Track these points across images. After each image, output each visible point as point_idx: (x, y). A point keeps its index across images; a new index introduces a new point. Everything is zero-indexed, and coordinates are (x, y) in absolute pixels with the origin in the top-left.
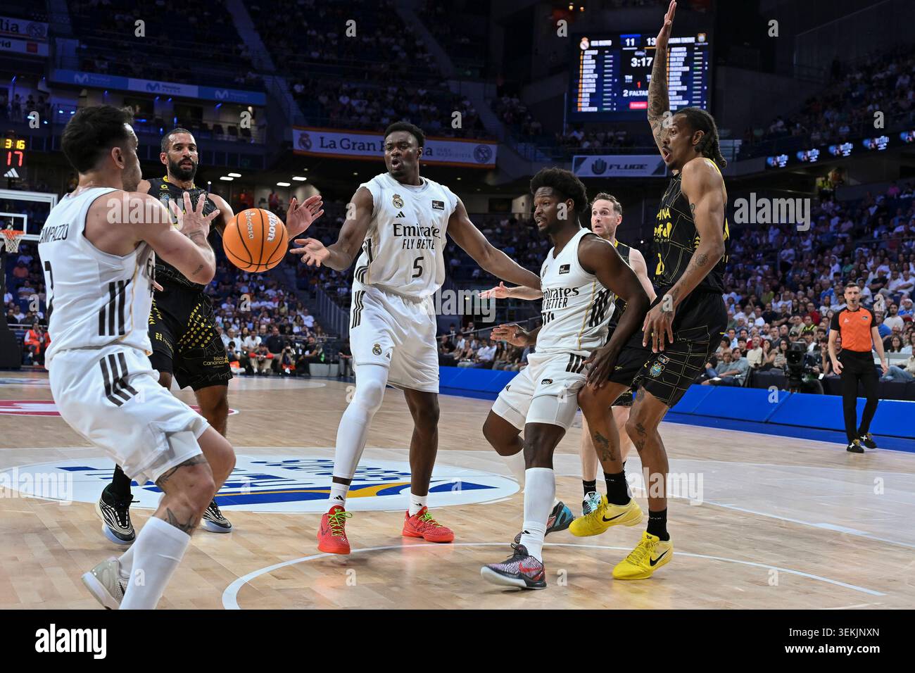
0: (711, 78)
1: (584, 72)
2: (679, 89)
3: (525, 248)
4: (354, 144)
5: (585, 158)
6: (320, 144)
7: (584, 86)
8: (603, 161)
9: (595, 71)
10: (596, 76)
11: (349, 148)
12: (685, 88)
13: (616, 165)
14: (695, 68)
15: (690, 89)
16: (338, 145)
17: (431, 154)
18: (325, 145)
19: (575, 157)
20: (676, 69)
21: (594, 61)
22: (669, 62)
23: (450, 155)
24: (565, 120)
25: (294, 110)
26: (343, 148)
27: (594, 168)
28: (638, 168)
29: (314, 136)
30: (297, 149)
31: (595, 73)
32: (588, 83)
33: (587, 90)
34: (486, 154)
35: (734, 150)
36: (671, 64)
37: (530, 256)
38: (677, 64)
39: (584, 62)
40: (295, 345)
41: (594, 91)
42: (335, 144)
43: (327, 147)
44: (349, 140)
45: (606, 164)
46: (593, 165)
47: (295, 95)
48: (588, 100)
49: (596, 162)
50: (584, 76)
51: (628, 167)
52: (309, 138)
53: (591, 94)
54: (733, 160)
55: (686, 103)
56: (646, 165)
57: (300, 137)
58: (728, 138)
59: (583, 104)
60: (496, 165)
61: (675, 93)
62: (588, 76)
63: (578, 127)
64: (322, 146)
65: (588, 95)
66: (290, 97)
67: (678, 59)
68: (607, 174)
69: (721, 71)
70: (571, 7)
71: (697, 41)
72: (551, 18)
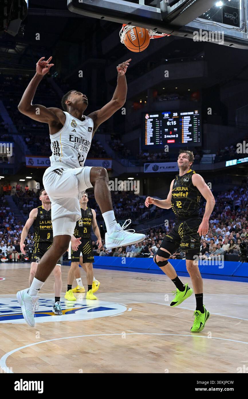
0: (201, 129)
1: (147, 128)
2: (188, 134)
3: (126, 204)
5: (149, 165)
6: (37, 163)
8: (157, 165)
9: (152, 128)
10: (153, 130)
12: (190, 133)
13: (162, 167)
14: (194, 125)
15: (193, 134)
16: (45, 163)
18: (39, 163)
19: (145, 164)
20: (186, 126)
21: (151, 124)
22: (183, 123)
24: (140, 149)
25: (26, 149)
26: (47, 164)
27: (153, 169)
28: (172, 168)
29: (35, 159)
30: (28, 165)
32: (149, 133)
33: (149, 136)
34: (107, 164)
35: (212, 159)
37: (128, 207)
38: (186, 123)
39: (147, 124)
40: (29, 249)
41: (152, 136)
42: (43, 162)
43: (40, 164)
45: (158, 166)
46: (153, 167)
47: (26, 143)
48: (150, 140)
49: (154, 166)
50: (148, 130)
51: (168, 167)
52: (33, 160)
54: (212, 163)
55: (191, 139)
56: (175, 166)
57: (29, 160)
58: (210, 153)
59: (148, 142)
60: (112, 168)
61: (186, 136)
63: (147, 151)
64: (38, 164)
65: (150, 138)
66: (24, 143)
67: (187, 121)
68: (159, 171)
69: (205, 126)
70: (141, 102)
71: (194, 113)
72: (133, 106)
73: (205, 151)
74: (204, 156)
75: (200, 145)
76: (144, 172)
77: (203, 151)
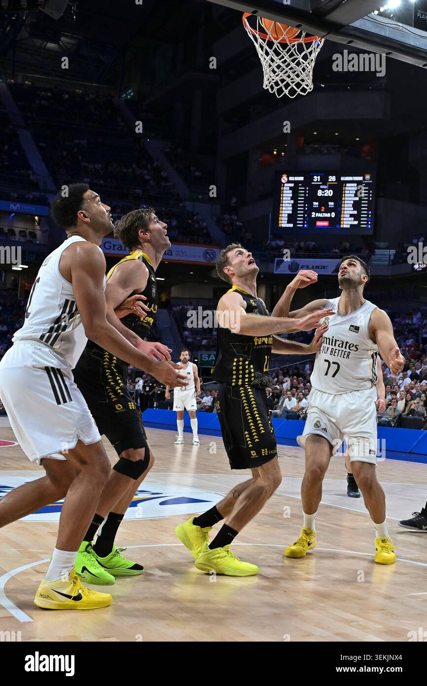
0: (373, 206)
1: (284, 198)
2: (351, 213)
4: (114, 246)
5: (283, 260)
7: (284, 208)
8: (296, 263)
9: (292, 199)
10: (292, 202)
11: (110, 248)
12: (356, 212)
13: (305, 266)
14: (363, 198)
15: (359, 213)
17: (171, 255)
19: (276, 259)
20: (350, 199)
21: (291, 191)
22: (345, 193)
23: (186, 255)
24: (270, 232)
26: (107, 249)
27: (290, 268)
28: (321, 268)
31: (291, 199)
32: (286, 208)
33: (286, 212)
34: (211, 256)
35: (390, 257)
36: (346, 195)
38: (350, 195)
39: (284, 192)
41: (291, 212)
44: (111, 243)
45: (299, 264)
46: (289, 265)
48: (286, 219)
49: (291, 263)
50: (284, 202)
51: (315, 267)
53: (289, 215)
54: (389, 264)
55: (356, 223)
56: (328, 266)
58: (387, 248)
59: (283, 222)
61: (349, 216)
62: (287, 202)
63: (280, 238)
65: (286, 215)
67: (351, 192)
69: (381, 201)
70: (275, 153)
71: (364, 179)
72: (261, 160)
73: (378, 244)
74: (377, 251)
75: (371, 233)
76: (273, 273)
77: (376, 243)
